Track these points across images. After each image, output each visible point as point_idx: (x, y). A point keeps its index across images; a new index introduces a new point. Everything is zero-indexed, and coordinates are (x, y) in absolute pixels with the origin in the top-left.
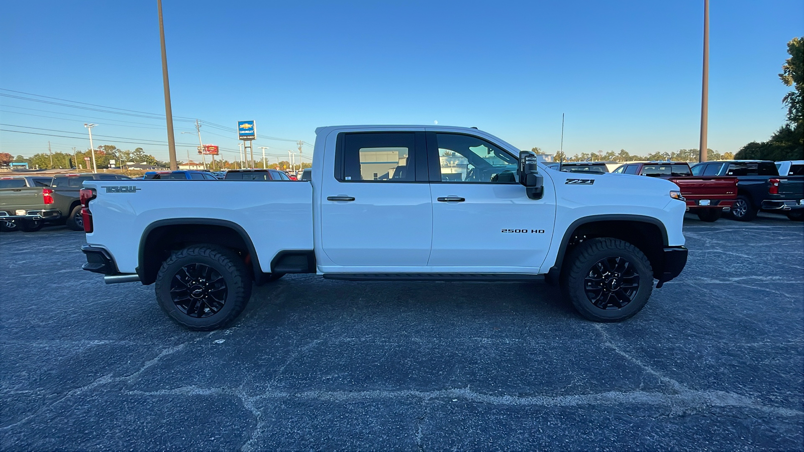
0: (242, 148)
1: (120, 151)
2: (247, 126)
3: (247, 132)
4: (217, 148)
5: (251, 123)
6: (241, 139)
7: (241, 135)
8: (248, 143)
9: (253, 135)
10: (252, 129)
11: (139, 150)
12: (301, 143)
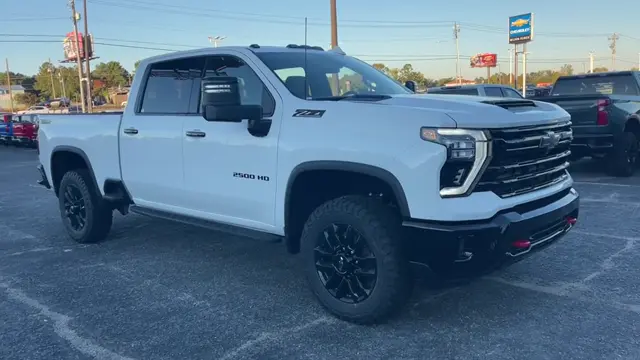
0: (512, 56)
1: (388, 69)
2: (521, 22)
3: (520, 31)
4: (494, 56)
5: (528, 16)
6: (511, 42)
7: (512, 37)
8: (520, 47)
9: (528, 34)
10: (527, 26)
11: (407, 67)
12: (615, 38)
